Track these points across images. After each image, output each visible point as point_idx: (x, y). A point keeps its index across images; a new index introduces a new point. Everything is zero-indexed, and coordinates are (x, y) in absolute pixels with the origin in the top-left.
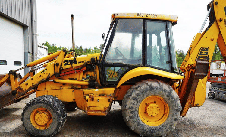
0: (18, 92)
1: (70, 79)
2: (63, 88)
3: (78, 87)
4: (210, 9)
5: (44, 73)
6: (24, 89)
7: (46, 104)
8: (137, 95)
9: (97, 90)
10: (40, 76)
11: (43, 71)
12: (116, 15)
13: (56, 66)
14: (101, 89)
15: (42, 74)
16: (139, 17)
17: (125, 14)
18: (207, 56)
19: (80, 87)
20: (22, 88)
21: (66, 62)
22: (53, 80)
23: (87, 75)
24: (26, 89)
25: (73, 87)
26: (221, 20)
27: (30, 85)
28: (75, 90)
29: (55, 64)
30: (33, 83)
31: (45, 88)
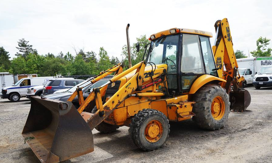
0: (105, 112)
1: (147, 92)
2: (141, 101)
3: (153, 99)
4: (218, 27)
5: (129, 88)
6: (111, 109)
7: (158, 115)
8: (210, 97)
9: (176, 98)
10: (126, 91)
11: (127, 86)
12: (181, 30)
13: (139, 79)
14: (179, 97)
15: (127, 89)
16: (196, 33)
17: (187, 29)
18: (221, 64)
19: (155, 99)
20: (109, 107)
21: (146, 75)
22: (135, 95)
23: (159, 87)
24: (113, 108)
25: (149, 99)
26: (225, 37)
27: (116, 103)
28: (151, 102)
29: (138, 77)
30: (119, 100)
31: (124, 105)
